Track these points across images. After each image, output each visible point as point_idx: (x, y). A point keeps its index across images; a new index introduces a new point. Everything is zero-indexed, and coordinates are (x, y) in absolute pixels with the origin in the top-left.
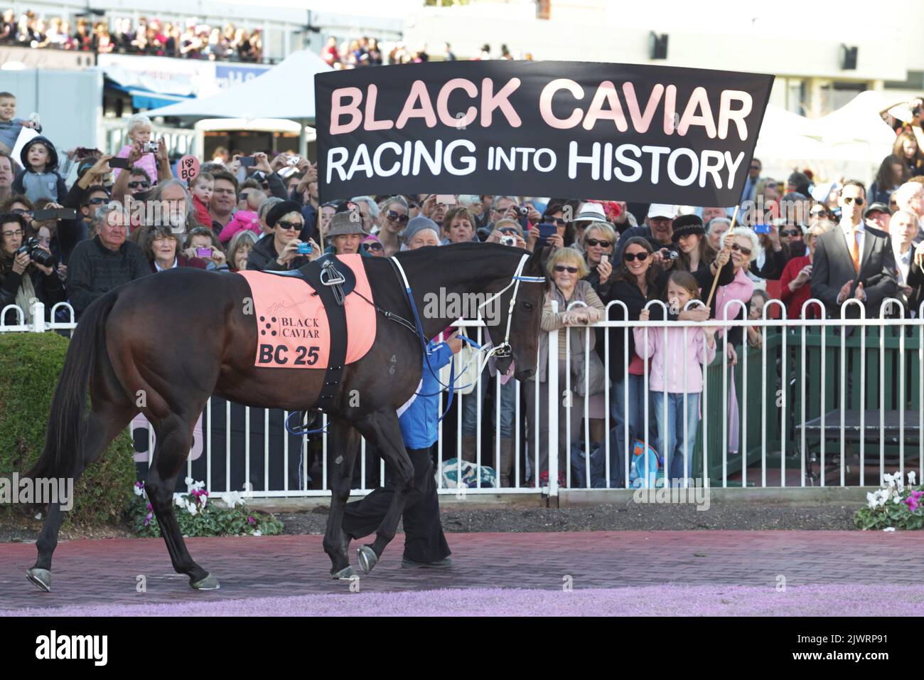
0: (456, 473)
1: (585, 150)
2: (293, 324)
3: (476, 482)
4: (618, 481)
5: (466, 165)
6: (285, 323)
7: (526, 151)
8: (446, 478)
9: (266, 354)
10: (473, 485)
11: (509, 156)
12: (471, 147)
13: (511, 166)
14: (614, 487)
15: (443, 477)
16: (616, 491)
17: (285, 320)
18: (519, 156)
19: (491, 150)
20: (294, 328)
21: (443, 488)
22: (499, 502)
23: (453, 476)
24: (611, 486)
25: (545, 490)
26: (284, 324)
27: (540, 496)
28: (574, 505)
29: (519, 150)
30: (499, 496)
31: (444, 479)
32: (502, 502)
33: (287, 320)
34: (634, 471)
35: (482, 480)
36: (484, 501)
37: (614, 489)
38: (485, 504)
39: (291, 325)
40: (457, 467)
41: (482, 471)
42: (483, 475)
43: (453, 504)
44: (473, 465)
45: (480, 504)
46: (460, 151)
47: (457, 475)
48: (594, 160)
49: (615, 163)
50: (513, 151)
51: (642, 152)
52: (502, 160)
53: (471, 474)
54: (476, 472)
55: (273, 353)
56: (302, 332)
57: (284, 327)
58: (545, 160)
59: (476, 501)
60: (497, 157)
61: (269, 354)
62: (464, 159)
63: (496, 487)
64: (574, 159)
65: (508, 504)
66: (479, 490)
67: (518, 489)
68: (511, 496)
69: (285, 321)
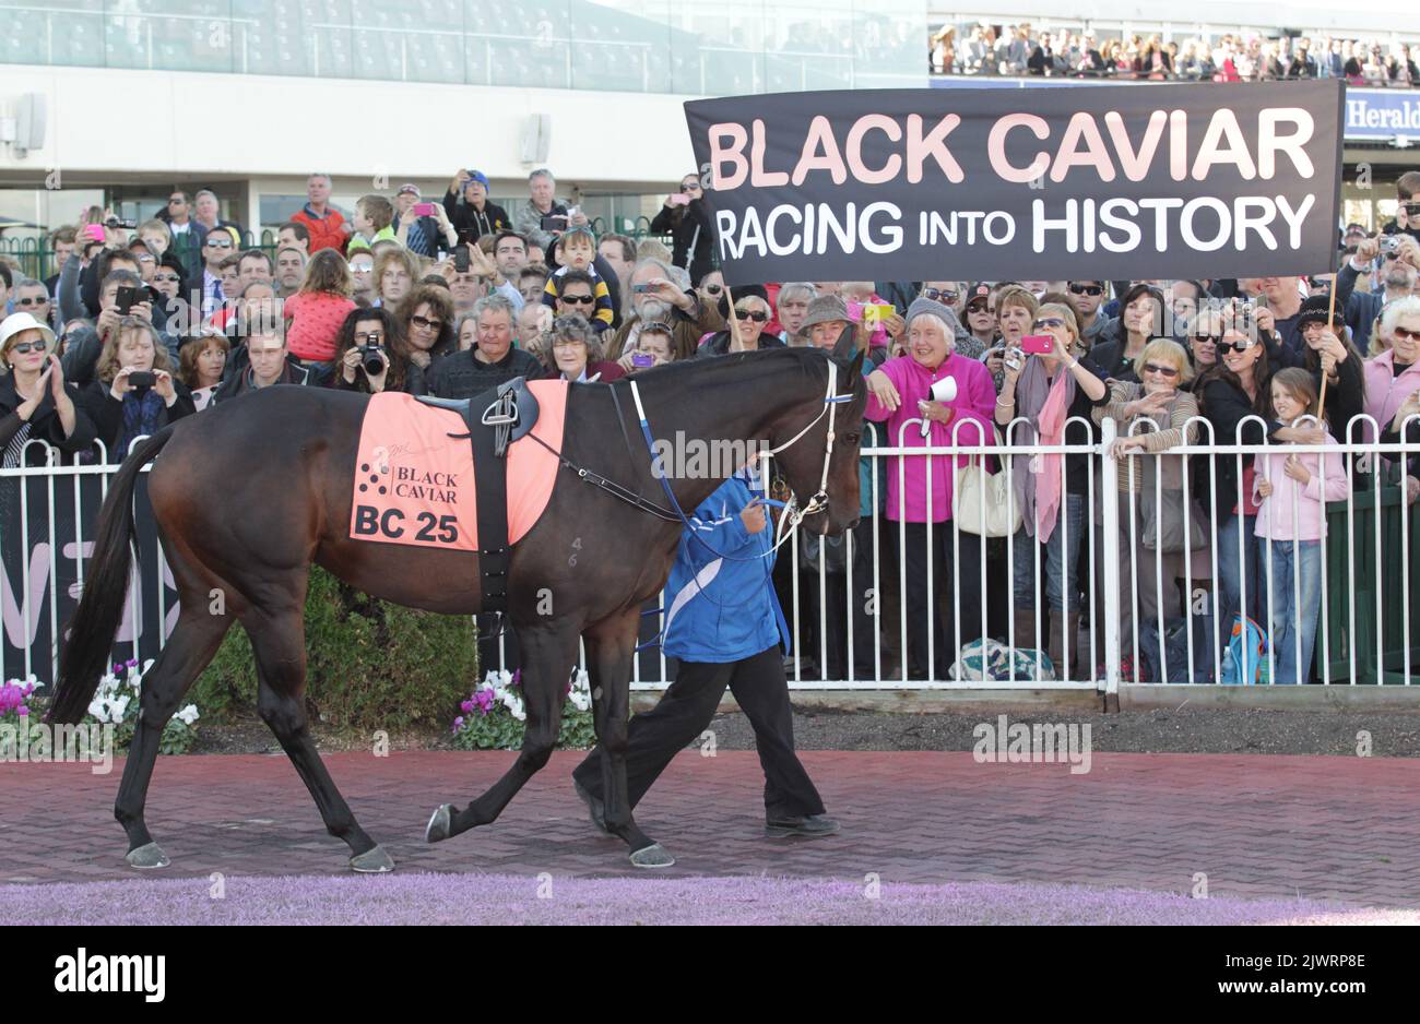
0: (980, 659)
1: (1055, 211)
2: (415, 478)
3: (1008, 672)
4: (1204, 673)
5: (889, 239)
6: (403, 476)
7: (971, 216)
8: (966, 665)
9: (368, 520)
10: (1005, 677)
11: (948, 225)
12: (896, 213)
13: (952, 238)
14: (1199, 682)
15: (962, 665)
16: (1201, 688)
17: (403, 471)
18: (963, 223)
19: (923, 215)
20: (417, 484)
21: (962, 679)
22: (1037, 701)
23: (975, 663)
24: (1196, 681)
25: (1101, 685)
26: (400, 478)
27: (1096, 693)
28: (1140, 706)
29: (963, 214)
30: (1037, 692)
31: (964, 668)
32: (1043, 701)
33: (407, 470)
34: (1227, 659)
35: (1016, 670)
36: (1016, 700)
37: (1200, 685)
38: (1019, 703)
39: (412, 479)
40: (981, 652)
41: (1016, 657)
42: (1017, 663)
43: (973, 702)
44: (1003, 650)
45: (1012, 703)
46: (880, 220)
47: (981, 662)
48: (1069, 224)
49: (1100, 227)
50: (954, 216)
51: (1140, 208)
52: (939, 231)
53: (1000, 661)
54: (1007, 658)
55: (378, 520)
56: (429, 491)
57: (400, 482)
58: (999, 228)
59: (1004, 699)
60: (932, 226)
61: (371, 520)
62: (886, 230)
63: (1035, 679)
64: (1041, 225)
65: (1050, 704)
66: (1012, 684)
67: (1067, 684)
68: (1054, 692)
69: (402, 473)
